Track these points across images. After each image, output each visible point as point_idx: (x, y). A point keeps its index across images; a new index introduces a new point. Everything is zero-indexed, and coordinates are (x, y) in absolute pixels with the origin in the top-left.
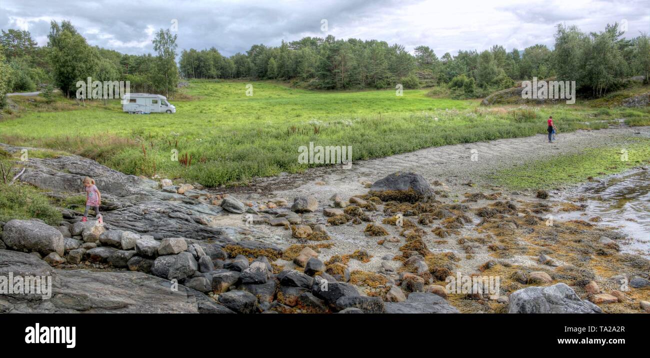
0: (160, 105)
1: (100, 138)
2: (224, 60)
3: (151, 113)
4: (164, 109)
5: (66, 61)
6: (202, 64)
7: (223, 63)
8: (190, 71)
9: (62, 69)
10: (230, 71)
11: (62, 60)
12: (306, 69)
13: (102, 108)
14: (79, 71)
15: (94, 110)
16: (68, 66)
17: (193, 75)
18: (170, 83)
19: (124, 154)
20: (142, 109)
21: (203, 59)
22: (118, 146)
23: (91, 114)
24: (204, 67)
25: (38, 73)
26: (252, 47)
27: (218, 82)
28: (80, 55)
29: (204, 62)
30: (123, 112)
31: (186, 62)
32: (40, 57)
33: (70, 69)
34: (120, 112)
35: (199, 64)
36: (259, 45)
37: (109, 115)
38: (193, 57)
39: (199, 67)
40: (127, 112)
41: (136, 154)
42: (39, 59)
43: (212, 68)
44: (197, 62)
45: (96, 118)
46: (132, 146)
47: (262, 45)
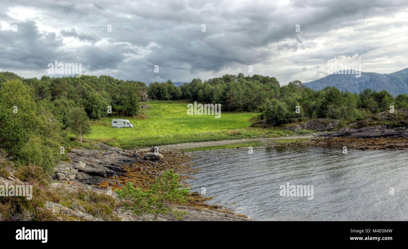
0: (127, 124)
1: (105, 139)
2: (175, 88)
3: (123, 127)
4: (128, 126)
5: (89, 104)
6: (161, 91)
7: (174, 90)
8: (154, 96)
9: (87, 108)
10: (178, 96)
11: (88, 104)
12: (215, 98)
13: (103, 124)
14: (94, 108)
15: (100, 125)
16: (90, 106)
17: (155, 98)
18: (135, 111)
19: (110, 143)
20: (119, 126)
21: (161, 88)
22: (109, 141)
23: (99, 128)
24: (162, 93)
25: (72, 103)
26: (193, 80)
27: (170, 103)
28: (95, 102)
29: (162, 90)
30: (111, 127)
31: (151, 90)
32: (72, 94)
33: (90, 108)
34: (110, 127)
35: (159, 91)
36: (197, 79)
37: (106, 129)
38: (156, 87)
39: (159, 93)
40: (113, 127)
41: (112, 143)
42: (72, 95)
43: (167, 94)
44: (158, 91)
45: (101, 130)
46: (112, 141)
47: (199, 79)
